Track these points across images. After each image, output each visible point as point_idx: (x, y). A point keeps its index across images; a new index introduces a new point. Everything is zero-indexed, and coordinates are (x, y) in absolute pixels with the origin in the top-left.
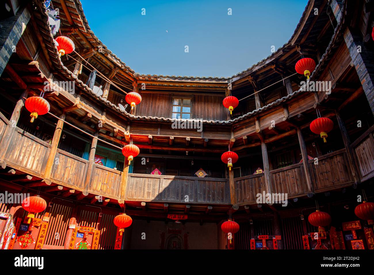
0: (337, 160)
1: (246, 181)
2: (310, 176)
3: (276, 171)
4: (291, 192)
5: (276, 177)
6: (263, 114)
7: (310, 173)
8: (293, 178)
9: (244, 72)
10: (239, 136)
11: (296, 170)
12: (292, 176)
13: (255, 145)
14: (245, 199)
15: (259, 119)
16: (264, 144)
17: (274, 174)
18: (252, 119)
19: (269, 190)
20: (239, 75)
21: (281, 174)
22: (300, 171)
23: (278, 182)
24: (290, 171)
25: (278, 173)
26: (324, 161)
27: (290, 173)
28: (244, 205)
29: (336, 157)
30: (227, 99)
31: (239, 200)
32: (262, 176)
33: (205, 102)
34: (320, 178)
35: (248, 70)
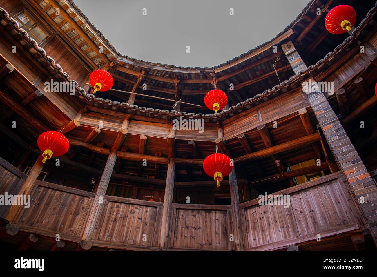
0: (215, 217)
1: (56, 194)
2: (168, 225)
3: (116, 199)
4: (128, 239)
5: (112, 207)
6: (140, 118)
7: (170, 221)
8: (139, 218)
9: (142, 61)
10: (89, 123)
11: (148, 210)
12: (139, 215)
13: (101, 150)
14: (38, 222)
15: (130, 120)
16: (115, 157)
17: (110, 202)
18: (120, 115)
19: (93, 223)
20: (133, 60)
21: (122, 206)
22: (155, 213)
23: (114, 216)
24: (138, 207)
25: (118, 204)
26: (196, 211)
27: (137, 211)
28: (31, 231)
29: (215, 213)
30: (102, 72)
31: (24, 219)
32: (89, 197)
33: (63, 56)
34: (182, 233)
35: (148, 63)
